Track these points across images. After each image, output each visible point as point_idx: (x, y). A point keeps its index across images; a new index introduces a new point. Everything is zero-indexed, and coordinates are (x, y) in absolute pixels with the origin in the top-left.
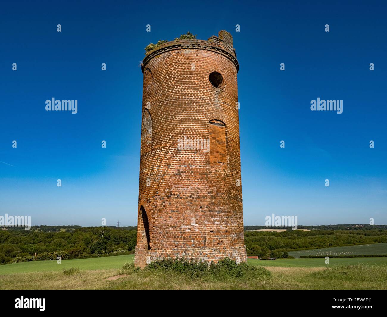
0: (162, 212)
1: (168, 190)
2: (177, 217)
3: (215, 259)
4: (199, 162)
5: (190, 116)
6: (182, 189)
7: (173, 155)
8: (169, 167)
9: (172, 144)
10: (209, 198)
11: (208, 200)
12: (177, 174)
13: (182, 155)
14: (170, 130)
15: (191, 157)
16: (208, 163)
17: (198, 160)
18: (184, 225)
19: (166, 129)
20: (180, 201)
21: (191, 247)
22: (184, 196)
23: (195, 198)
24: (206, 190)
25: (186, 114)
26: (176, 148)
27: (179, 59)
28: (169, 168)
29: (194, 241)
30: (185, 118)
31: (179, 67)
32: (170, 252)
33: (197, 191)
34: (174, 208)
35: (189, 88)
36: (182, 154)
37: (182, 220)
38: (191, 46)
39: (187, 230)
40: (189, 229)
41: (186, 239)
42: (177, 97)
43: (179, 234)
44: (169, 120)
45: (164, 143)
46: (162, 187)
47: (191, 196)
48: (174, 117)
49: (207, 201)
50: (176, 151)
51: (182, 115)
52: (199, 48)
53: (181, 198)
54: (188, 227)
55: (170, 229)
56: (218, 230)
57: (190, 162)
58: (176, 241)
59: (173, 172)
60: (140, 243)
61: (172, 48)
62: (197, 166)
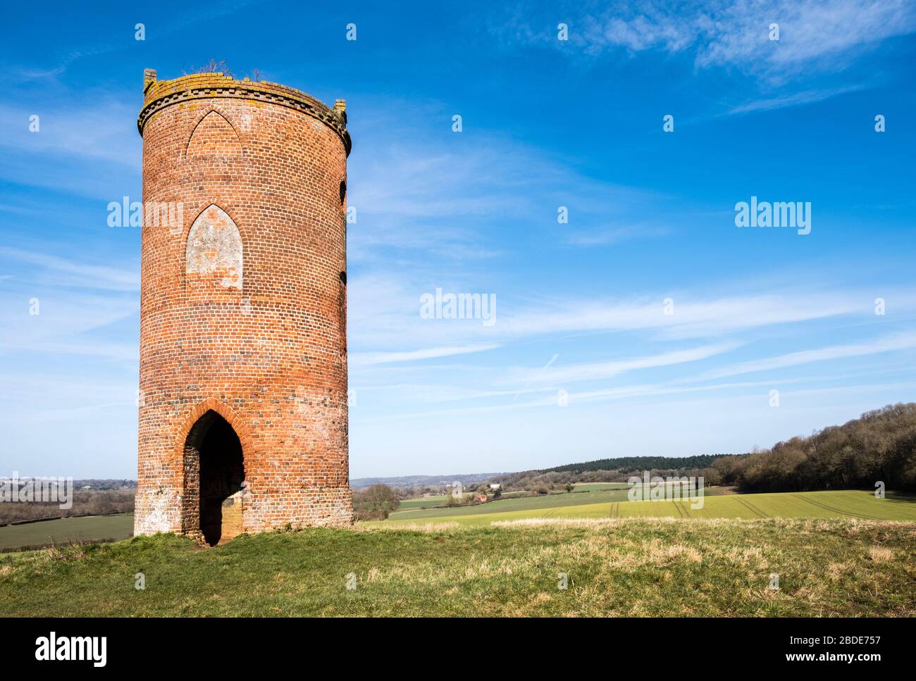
7: (297, 323)
8: (290, 344)
12: (302, 360)
13: (310, 326)
22: (314, 400)
23: (328, 406)
24: (338, 394)
25: (316, 251)
26: (301, 311)
30: (315, 258)
33: (330, 395)
34: (299, 421)
35: (320, 201)
44: (286, 251)
45: (276, 295)
47: (323, 402)
48: (298, 250)
50: (302, 317)
51: (311, 251)
53: (310, 403)
57: (322, 342)
59: (296, 356)
61: (293, 104)
62: (329, 351)
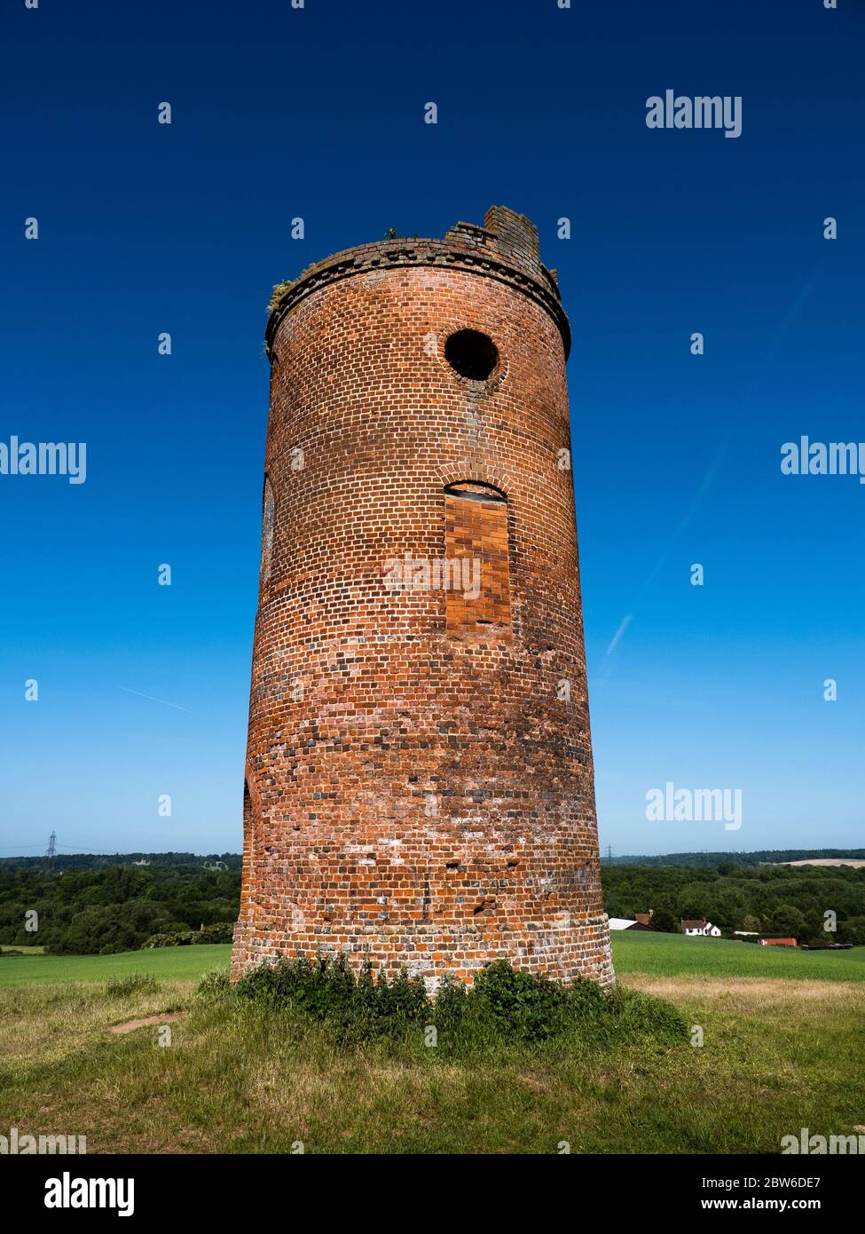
0: (289, 799)
1: (306, 724)
2: (333, 814)
3: (462, 968)
4: (407, 622)
5: (380, 476)
6: (351, 718)
7: (326, 606)
8: (313, 646)
9: (323, 571)
10: (443, 747)
11: (440, 752)
12: (334, 668)
13: (352, 602)
14: (319, 527)
15: (379, 609)
16: (440, 626)
17: (405, 618)
18: (353, 842)
19: (307, 526)
20: (344, 760)
21: (377, 923)
22: (355, 740)
23: (393, 747)
24: (431, 720)
25: (367, 471)
27: (350, 303)
28: (313, 650)
29: (385, 901)
30: (363, 484)
31: (347, 328)
32: (307, 941)
33: (401, 723)
34: (323, 786)
35: (378, 388)
36: (351, 599)
37: (349, 826)
38: (385, 261)
39: (363, 862)
40: (371, 856)
41: (361, 893)
42: (340, 422)
43: (338, 874)
44: (315, 494)
45: (299, 570)
46: (290, 714)
47: (378, 741)
48: (331, 484)
49: (433, 759)
50: (335, 592)
51: (356, 476)
52: (412, 262)
53: (346, 748)
54: (368, 849)
55: (311, 857)
56: (475, 861)
57: (379, 626)
58: (328, 901)
59: (323, 664)
60: (249, 906)
61: (327, 277)
62: (399, 639)
